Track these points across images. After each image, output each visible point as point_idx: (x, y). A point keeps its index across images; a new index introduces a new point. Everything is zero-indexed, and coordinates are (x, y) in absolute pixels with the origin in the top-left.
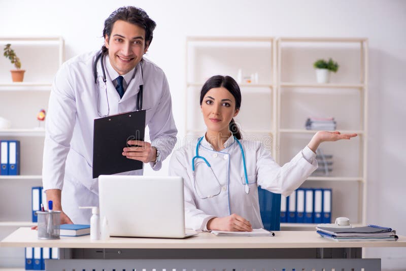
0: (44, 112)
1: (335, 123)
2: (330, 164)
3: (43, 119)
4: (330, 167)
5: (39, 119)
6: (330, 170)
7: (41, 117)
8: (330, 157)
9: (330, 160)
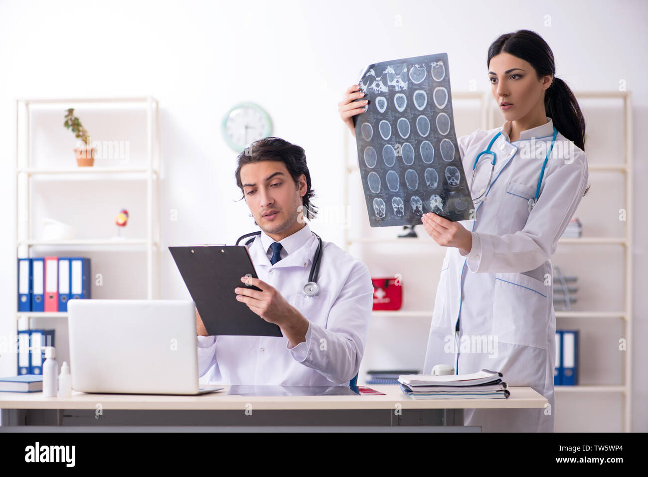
0: (126, 213)
1: (580, 225)
2: (574, 291)
3: (124, 224)
4: (574, 296)
5: (118, 224)
6: (573, 301)
7: (121, 221)
8: (574, 280)
9: (573, 286)
